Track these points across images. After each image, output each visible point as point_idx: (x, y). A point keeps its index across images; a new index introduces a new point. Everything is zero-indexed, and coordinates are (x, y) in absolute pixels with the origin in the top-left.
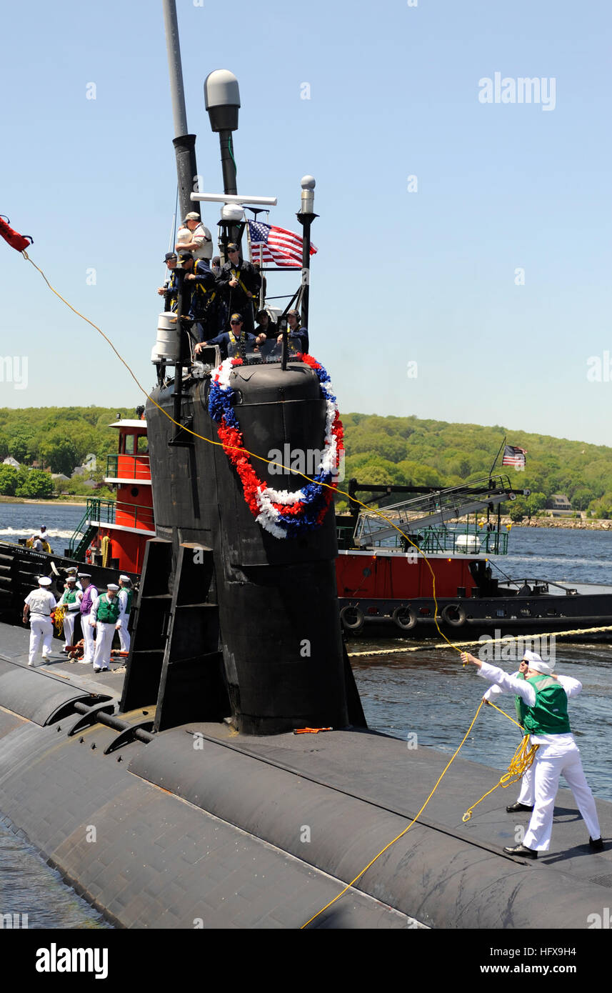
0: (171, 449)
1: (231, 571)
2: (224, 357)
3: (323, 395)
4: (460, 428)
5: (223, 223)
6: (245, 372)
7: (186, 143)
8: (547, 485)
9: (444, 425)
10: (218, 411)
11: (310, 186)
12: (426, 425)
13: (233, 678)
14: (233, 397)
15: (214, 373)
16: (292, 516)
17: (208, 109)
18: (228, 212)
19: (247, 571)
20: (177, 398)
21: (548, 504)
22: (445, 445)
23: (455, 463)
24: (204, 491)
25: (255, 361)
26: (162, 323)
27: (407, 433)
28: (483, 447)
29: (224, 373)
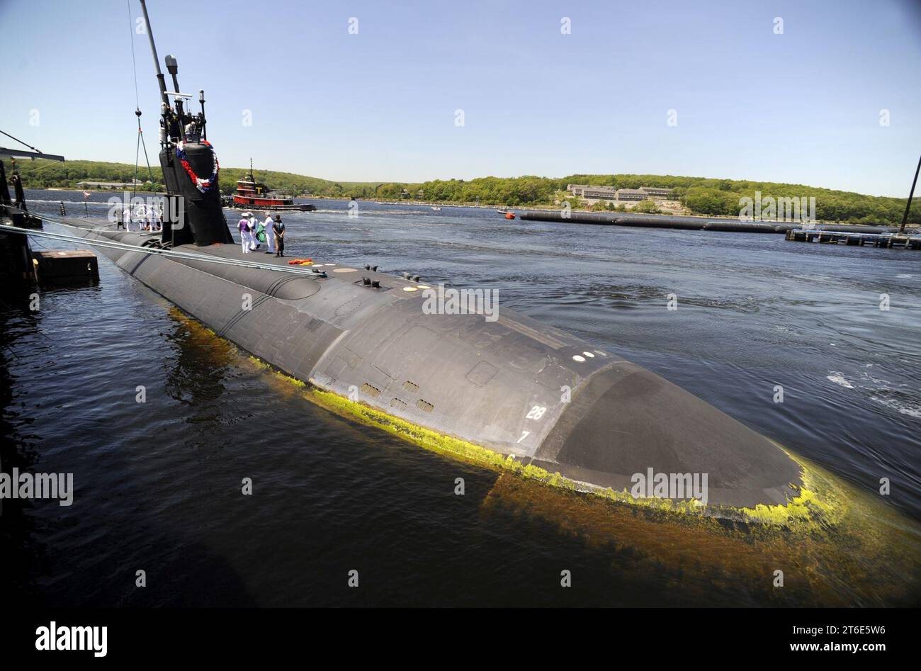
0: (168, 168)
1: (189, 202)
2: (180, 140)
3: (212, 152)
4: (279, 173)
5: (176, 101)
6: (187, 145)
7: (161, 77)
8: (303, 187)
9: (275, 172)
10: (180, 156)
11: (202, 92)
12: (269, 172)
13: (194, 232)
14: (185, 152)
15: (178, 145)
16: (206, 187)
17: (168, 67)
18: (177, 97)
19: (194, 202)
20: (167, 153)
21: (303, 193)
22: (275, 178)
23: (279, 182)
24: (179, 180)
25: (190, 142)
26: (160, 131)
27: (265, 174)
28: (286, 178)
29: (180, 145)
